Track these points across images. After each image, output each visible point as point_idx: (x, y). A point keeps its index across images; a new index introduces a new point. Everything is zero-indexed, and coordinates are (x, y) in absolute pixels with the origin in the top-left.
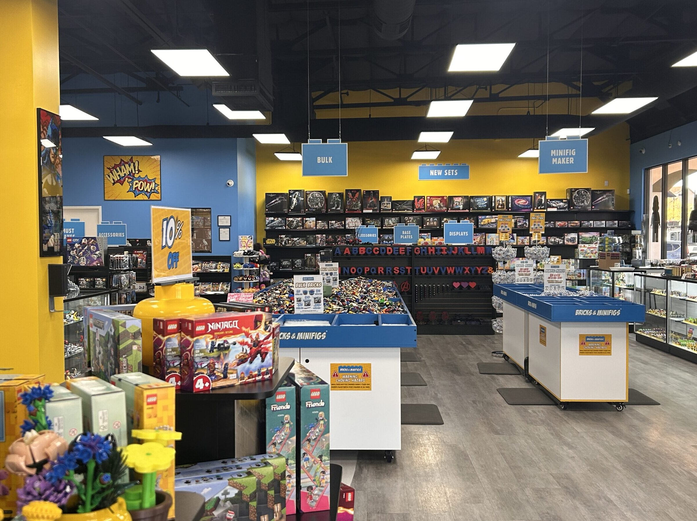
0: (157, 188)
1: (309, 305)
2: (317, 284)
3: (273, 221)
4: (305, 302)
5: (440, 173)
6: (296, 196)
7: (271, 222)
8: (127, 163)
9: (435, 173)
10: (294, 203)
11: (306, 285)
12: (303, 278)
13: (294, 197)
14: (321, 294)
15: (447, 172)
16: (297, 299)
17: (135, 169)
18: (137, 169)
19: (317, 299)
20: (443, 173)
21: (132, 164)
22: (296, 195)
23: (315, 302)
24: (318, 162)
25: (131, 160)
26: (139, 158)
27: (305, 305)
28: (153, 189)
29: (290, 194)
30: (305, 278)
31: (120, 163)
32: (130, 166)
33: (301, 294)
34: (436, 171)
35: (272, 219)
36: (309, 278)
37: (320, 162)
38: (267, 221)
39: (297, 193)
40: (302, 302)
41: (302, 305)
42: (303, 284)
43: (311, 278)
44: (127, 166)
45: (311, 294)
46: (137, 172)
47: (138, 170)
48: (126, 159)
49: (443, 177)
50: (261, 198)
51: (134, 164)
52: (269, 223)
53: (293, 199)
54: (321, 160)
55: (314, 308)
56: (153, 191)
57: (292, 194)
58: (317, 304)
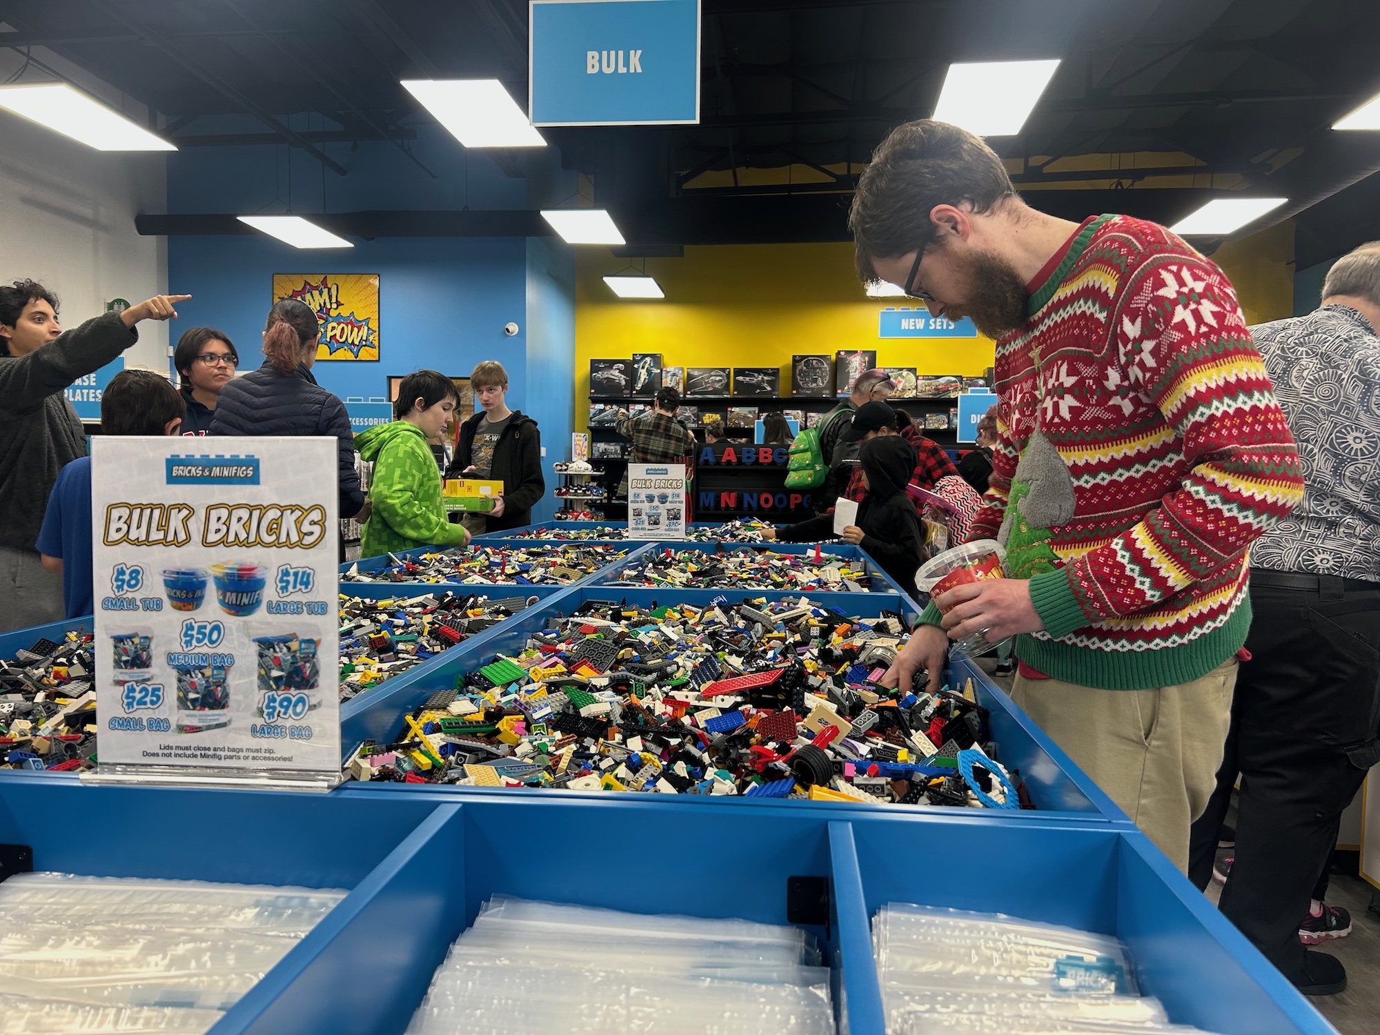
0: (371, 338)
1: (213, 699)
2: (289, 519)
3: (604, 410)
4: (184, 671)
5: (920, 324)
6: (646, 366)
7: (600, 413)
8: (316, 288)
9: (912, 324)
10: (642, 379)
11: (196, 526)
12: (172, 462)
13: (643, 368)
14: (320, 608)
15: (935, 322)
16: (119, 640)
17: (330, 297)
18: (334, 300)
19: (281, 653)
20: (927, 324)
21: (325, 291)
22: (645, 363)
23: (265, 681)
24: (590, 71)
25: (324, 282)
26: (340, 279)
27: (183, 702)
28: (364, 338)
29: (635, 361)
30: (189, 462)
31: (304, 288)
32: (321, 294)
33: (153, 605)
34: (913, 320)
35: (601, 406)
36: (221, 462)
37: (596, 70)
38: (592, 411)
39: (648, 359)
40: (162, 673)
41: (156, 696)
42: (166, 510)
43: (235, 462)
44: (316, 293)
45: (240, 609)
46: (334, 306)
47: (337, 302)
48: (315, 280)
49: (926, 331)
50: (583, 369)
51: (329, 290)
52: (595, 415)
53: (641, 370)
54: (600, 61)
55: (254, 730)
56: (365, 344)
57: (638, 362)
58: (281, 695)
